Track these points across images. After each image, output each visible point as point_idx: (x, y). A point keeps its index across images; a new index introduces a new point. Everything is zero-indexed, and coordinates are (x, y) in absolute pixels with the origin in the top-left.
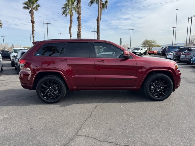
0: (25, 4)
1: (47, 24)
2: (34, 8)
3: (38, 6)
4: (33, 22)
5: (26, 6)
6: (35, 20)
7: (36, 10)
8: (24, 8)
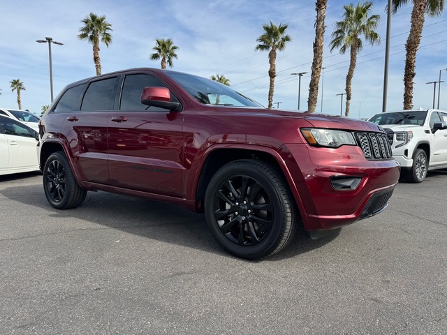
0: (262, 39)
1: (300, 75)
2: (277, 46)
3: (287, 39)
4: (272, 74)
5: (262, 43)
6: (276, 69)
7: (280, 49)
8: (257, 48)
